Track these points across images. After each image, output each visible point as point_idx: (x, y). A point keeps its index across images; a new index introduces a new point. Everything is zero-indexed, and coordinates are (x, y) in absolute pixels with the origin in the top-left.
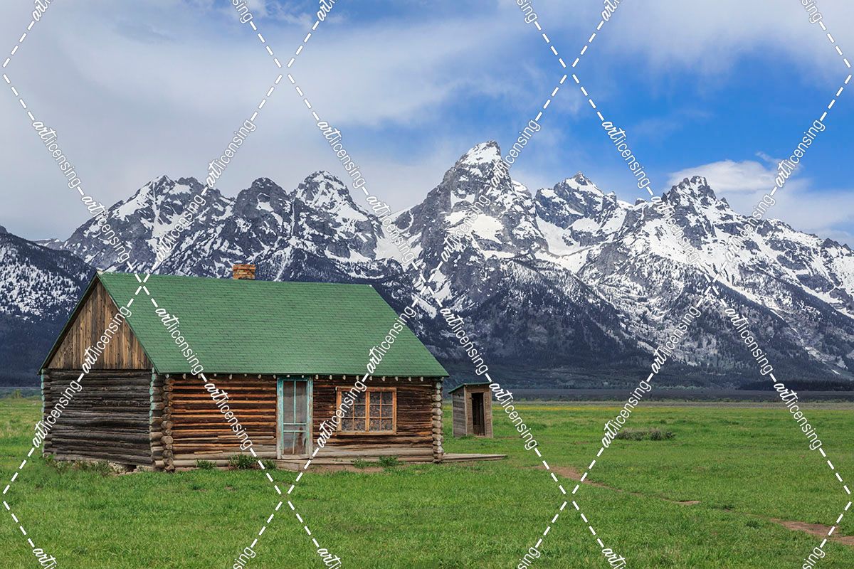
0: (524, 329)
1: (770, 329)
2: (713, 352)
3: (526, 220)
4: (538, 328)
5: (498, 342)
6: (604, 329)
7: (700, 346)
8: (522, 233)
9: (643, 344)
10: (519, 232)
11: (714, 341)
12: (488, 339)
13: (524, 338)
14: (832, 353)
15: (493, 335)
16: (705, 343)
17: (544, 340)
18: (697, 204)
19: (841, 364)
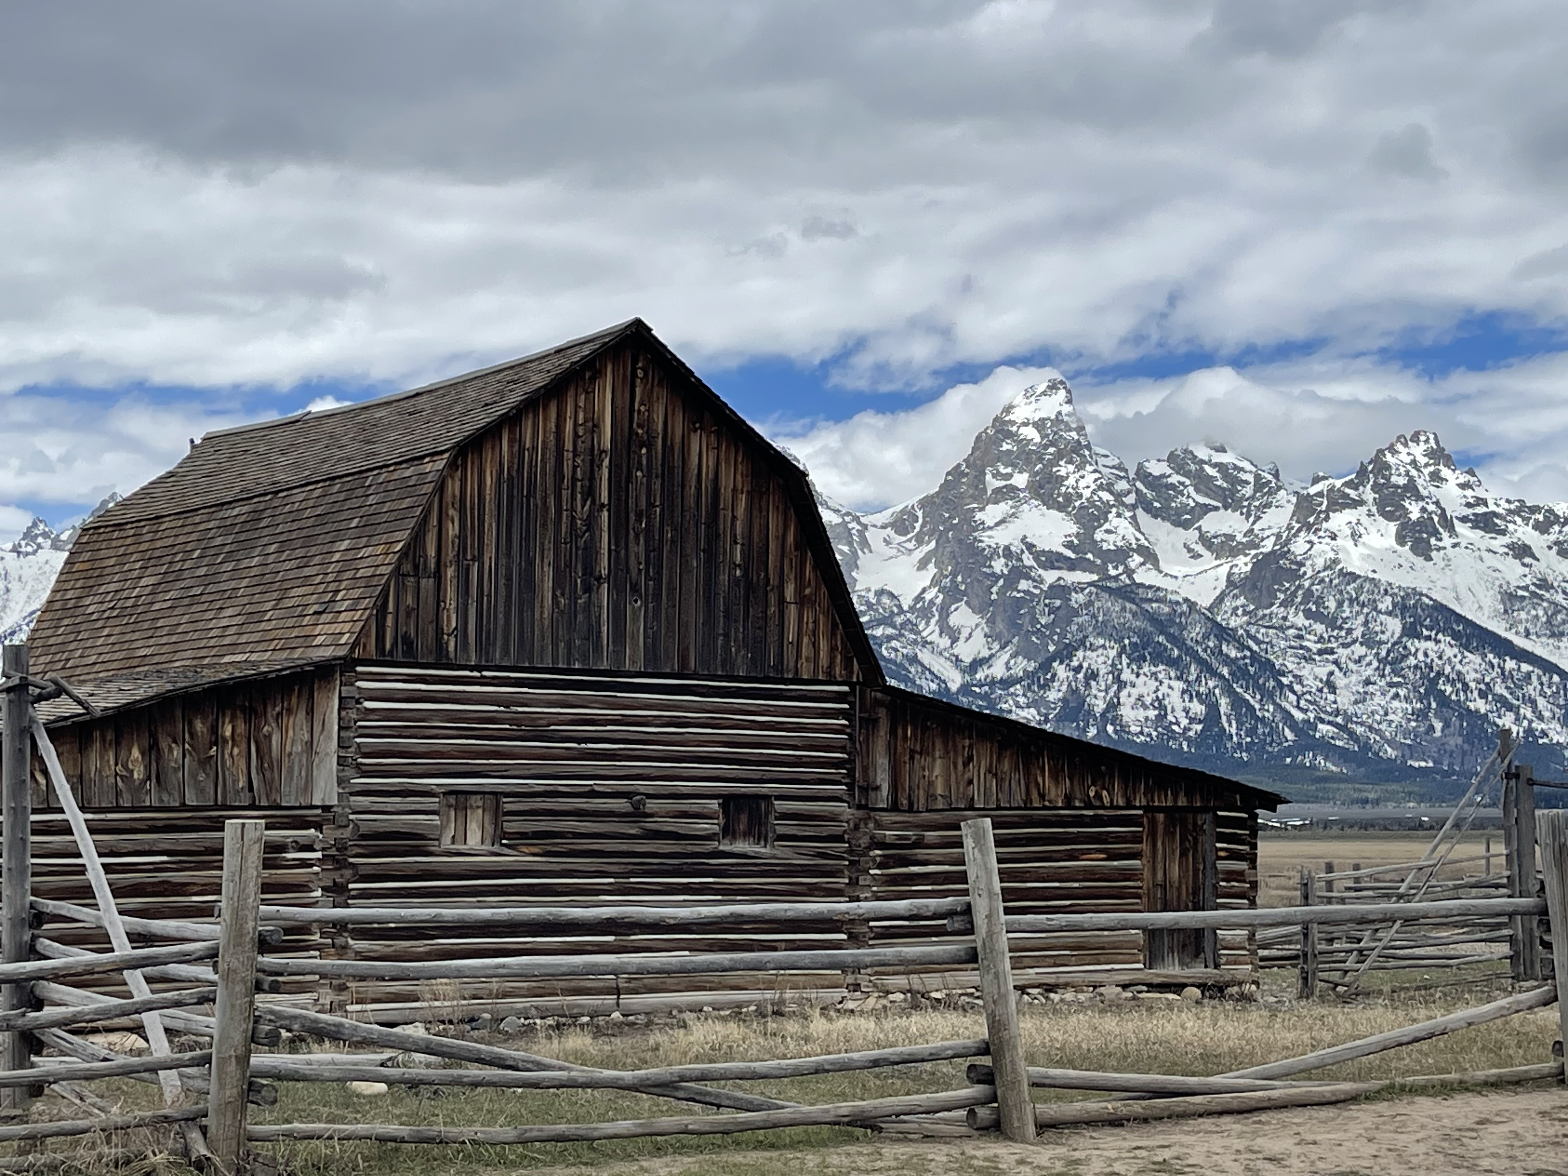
2: (1453, 740)
3: (1119, 515)
6: (1256, 702)
7: (1431, 730)
8: (1111, 538)
9: (1326, 730)
10: (1106, 536)
11: (1455, 722)
16: (1438, 726)
18: (1423, 480)
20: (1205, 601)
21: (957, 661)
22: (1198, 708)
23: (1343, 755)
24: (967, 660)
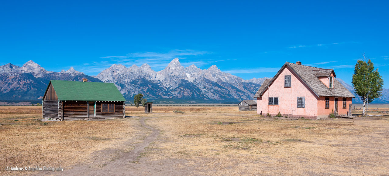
0: (183, 93)
1: (227, 93)
2: (217, 97)
3: (184, 73)
4: (186, 93)
5: (178, 95)
6: (198, 93)
7: (215, 96)
9: (205, 95)
10: (182, 75)
11: (217, 95)
12: (177, 95)
13: (183, 94)
14: (238, 97)
15: (177, 94)
16: (216, 95)
17: (187, 95)
18: (215, 70)
19: (240, 99)
20: (192, 82)
21: (166, 88)
22: (192, 93)
23: (206, 98)
24: (168, 88)
